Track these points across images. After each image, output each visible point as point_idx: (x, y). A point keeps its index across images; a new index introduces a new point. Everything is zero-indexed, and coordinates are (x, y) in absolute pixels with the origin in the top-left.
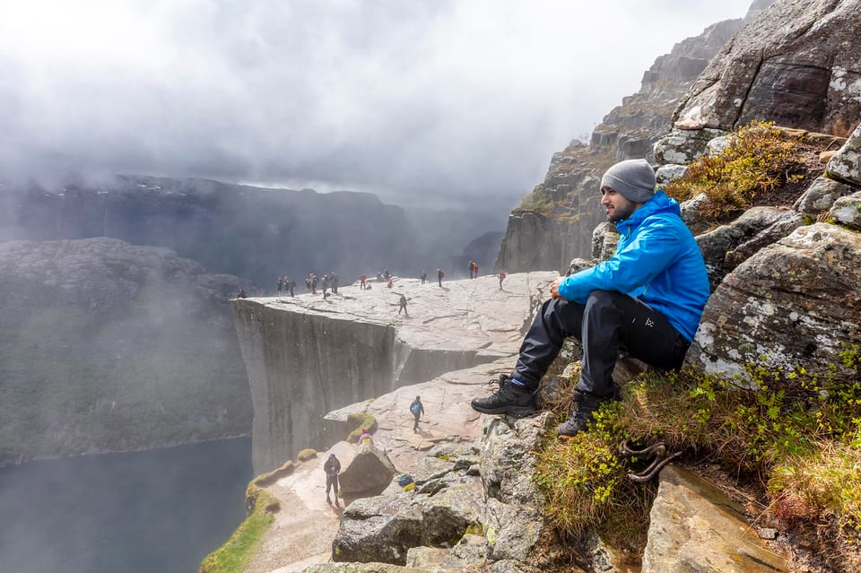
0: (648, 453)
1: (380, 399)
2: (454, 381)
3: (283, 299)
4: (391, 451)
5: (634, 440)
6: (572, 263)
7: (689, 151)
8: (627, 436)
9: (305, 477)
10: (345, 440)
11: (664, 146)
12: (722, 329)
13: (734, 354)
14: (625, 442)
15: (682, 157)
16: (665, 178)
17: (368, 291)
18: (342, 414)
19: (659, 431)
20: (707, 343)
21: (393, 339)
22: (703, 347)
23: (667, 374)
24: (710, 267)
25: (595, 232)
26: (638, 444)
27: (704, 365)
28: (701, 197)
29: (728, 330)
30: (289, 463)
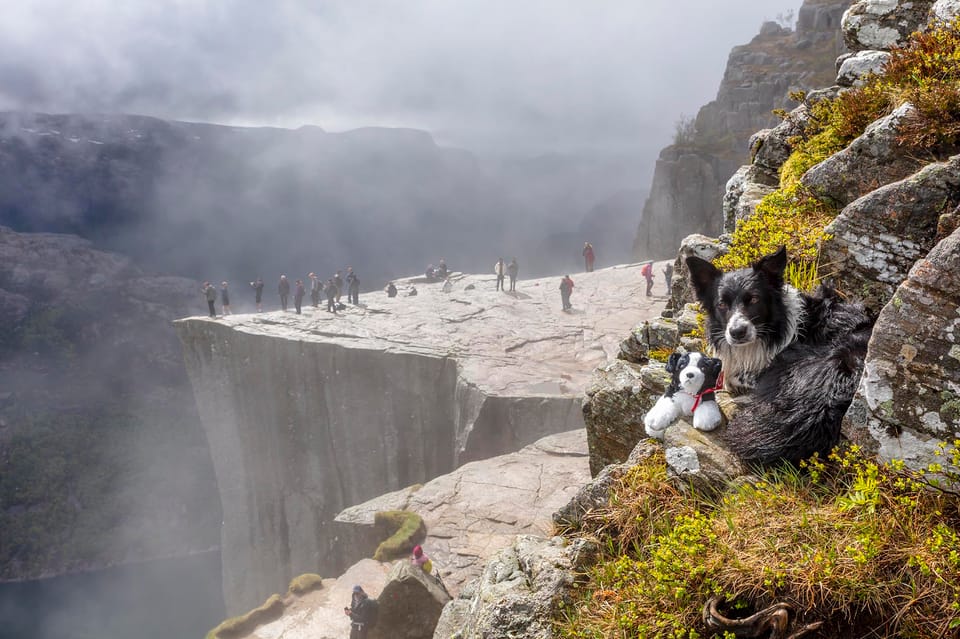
0: (756, 623)
1: (430, 485)
2: (558, 450)
3: (265, 316)
4: (449, 574)
5: (730, 597)
6: (683, 243)
7: (904, 23)
8: (718, 590)
9: (303, 622)
10: (370, 556)
11: (859, 17)
12: (907, 372)
13: (933, 421)
14: (713, 602)
15: (890, 36)
16: (856, 77)
17: (413, 299)
18: (365, 512)
19: (776, 580)
20: (881, 399)
21: (455, 379)
22: (873, 407)
23: (803, 464)
24: (910, 245)
25: (729, 183)
26: (738, 606)
27: (876, 444)
28: (903, 109)
29: (919, 373)
30: (274, 598)
